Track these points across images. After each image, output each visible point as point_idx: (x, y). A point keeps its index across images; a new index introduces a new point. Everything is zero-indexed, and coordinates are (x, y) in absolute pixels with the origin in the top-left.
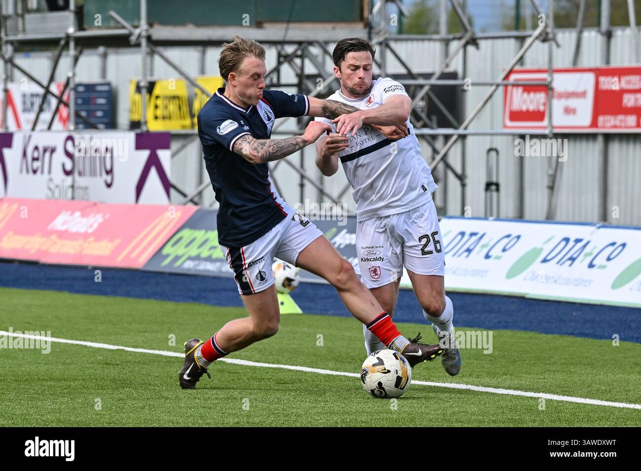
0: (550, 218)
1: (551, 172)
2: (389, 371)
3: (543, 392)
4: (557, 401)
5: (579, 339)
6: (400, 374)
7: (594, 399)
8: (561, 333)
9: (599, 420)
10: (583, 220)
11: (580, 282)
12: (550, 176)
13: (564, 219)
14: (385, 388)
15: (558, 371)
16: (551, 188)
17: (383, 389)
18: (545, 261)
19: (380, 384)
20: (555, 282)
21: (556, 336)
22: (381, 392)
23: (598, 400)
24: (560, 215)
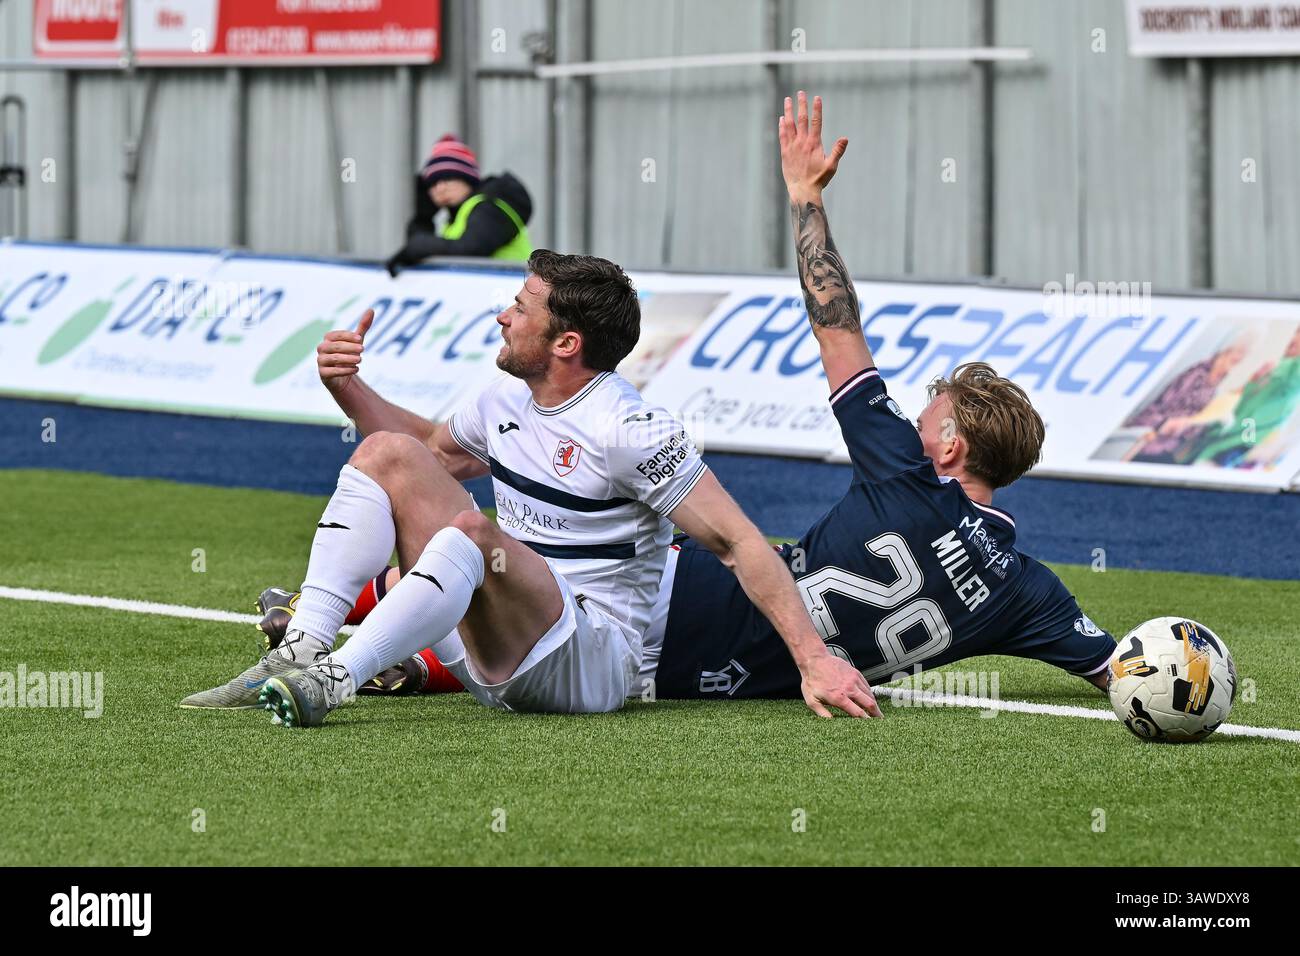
0: (130, 240)
1: (132, 144)
2: (1153, 670)
3: (110, 595)
4: (138, 615)
5: (186, 489)
6: (1183, 675)
7: (214, 608)
8: (149, 473)
9: (223, 653)
10: (198, 243)
11: (186, 371)
12: (130, 154)
13: (159, 241)
14: (1150, 712)
15: (141, 553)
16: (133, 178)
17: (1146, 715)
18: (117, 327)
19: (1136, 703)
20: (139, 370)
21: (137, 480)
22: (1145, 724)
23: (221, 610)
24: (151, 233)
